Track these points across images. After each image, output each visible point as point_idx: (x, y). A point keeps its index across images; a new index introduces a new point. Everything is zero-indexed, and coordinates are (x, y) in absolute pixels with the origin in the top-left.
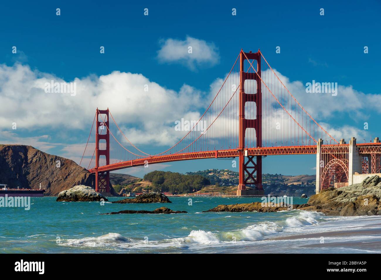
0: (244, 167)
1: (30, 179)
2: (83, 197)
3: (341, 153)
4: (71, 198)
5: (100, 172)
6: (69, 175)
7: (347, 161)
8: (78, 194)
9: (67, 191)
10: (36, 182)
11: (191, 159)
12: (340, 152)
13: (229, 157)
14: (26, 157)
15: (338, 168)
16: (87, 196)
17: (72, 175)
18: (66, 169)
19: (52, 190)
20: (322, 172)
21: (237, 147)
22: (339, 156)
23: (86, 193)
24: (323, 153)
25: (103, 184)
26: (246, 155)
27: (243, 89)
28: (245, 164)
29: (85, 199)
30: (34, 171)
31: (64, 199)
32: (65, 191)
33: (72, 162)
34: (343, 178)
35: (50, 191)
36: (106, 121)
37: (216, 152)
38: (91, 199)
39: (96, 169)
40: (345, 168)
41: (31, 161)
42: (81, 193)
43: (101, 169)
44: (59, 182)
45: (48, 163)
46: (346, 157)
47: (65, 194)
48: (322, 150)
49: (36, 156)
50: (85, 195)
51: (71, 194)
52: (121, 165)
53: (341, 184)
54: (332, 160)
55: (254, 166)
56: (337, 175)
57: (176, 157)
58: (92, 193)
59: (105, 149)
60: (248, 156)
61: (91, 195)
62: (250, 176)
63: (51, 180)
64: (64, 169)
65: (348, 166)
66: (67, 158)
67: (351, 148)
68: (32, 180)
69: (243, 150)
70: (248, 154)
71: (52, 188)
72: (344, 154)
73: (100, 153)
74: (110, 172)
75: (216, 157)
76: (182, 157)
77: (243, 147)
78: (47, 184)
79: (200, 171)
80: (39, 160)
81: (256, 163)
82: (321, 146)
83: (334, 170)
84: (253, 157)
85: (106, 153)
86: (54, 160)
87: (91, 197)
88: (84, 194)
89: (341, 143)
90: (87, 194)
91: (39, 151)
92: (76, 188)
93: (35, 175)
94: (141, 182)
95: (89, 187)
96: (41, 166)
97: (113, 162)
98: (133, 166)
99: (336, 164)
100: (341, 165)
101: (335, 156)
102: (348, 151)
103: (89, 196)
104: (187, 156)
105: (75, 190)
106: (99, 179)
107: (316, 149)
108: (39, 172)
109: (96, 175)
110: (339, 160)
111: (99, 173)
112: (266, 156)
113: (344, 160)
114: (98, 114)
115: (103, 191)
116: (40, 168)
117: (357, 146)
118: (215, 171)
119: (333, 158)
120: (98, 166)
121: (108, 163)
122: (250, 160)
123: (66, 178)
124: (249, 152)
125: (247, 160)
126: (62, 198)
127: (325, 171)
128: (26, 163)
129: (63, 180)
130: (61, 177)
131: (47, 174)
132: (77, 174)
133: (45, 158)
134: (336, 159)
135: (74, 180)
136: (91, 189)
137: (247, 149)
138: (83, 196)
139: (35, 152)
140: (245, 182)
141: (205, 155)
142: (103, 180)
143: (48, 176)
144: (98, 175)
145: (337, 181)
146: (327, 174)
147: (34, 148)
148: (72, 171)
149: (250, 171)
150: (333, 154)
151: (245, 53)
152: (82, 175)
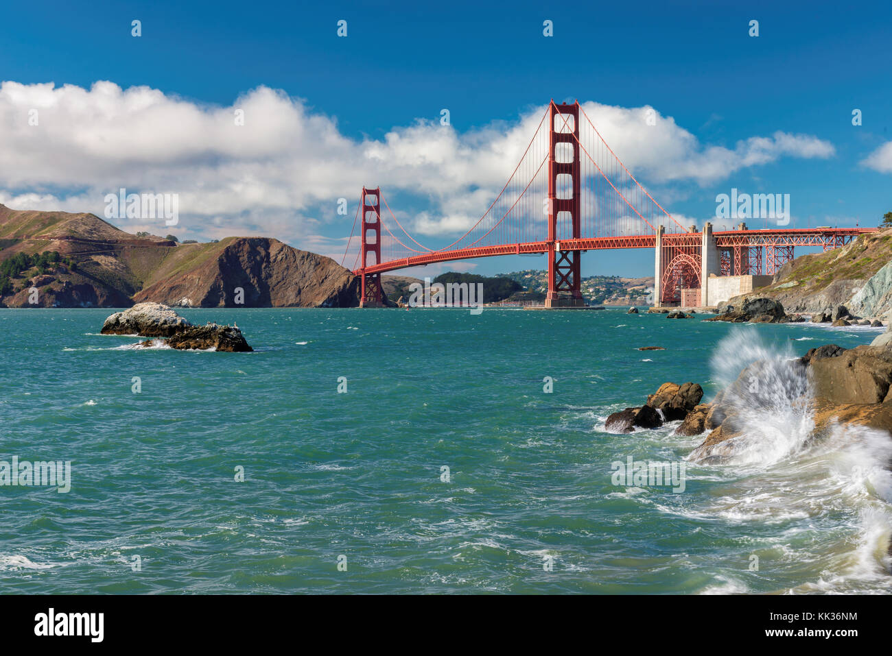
0: (556, 267)
1: (274, 284)
2: (149, 326)
3: (690, 246)
4: (127, 328)
5: (368, 274)
6: (326, 278)
7: (698, 258)
8: (141, 320)
9: (121, 315)
10: (281, 287)
11: (484, 256)
12: (689, 244)
13: (535, 253)
14: (268, 255)
15: (686, 268)
16: (157, 325)
17: (330, 278)
18: (322, 269)
19: (303, 298)
20: (664, 272)
21: (545, 238)
22: (688, 251)
23: (154, 318)
24: (665, 246)
25: (371, 290)
26: (558, 249)
27: (553, 157)
28: (557, 261)
29: (152, 330)
30: (278, 273)
31: (115, 331)
32: (118, 313)
33: (330, 260)
34: (693, 282)
35: (300, 300)
36: (376, 204)
37: (517, 246)
38: (164, 330)
39: (363, 270)
40: (696, 268)
41: (275, 260)
42: (146, 317)
43: (370, 269)
44: (312, 287)
45: (298, 262)
46: (698, 251)
47: (117, 320)
48: (664, 242)
49: (282, 253)
50: (154, 321)
51: (128, 321)
52: (394, 264)
53: (690, 290)
54: (678, 256)
55: (569, 265)
56: (685, 278)
57: (464, 253)
58: (167, 319)
59: (375, 243)
60: (561, 252)
61: (165, 322)
62: (565, 278)
63: (301, 285)
64: (320, 270)
65: (700, 265)
66: (323, 255)
67: (705, 238)
68: (275, 285)
69: (553, 243)
70: (560, 248)
71: (303, 296)
72: (695, 247)
73: (367, 248)
74: (382, 274)
75: (517, 252)
76: (472, 252)
77: (554, 239)
78: (296, 292)
79: (513, 273)
80: (286, 258)
81: (572, 261)
82: (661, 236)
83: (681, 271)
84: (568, 252)
85: (376, 248)
86: (306, 257)
87: (166, 326)
88: (151, 321)
89: (691, 231)
90: (157, 321)
91: (285, 245)
92: (137, 308)
93: (280, 278)
95: (164, 306)
96: (288, 266)
97: (385, 260)
98: (410, 266)
99: (684, 262)
100: (690, 263)
101: (682, 250)
102: (700, 242)
103: (162, 325)
104: (479, 252)
105: (136, 313)
106: (366, 283)
107: (655, 240)
108: (285, 274)
109: (363, 278)
110: (687, 255)
111: (366, 275)
112: (586, 251)
113: (695, 256)
114: (364, 194)
115: (372, 300)
116: (287, 268)
117: (713, 236)
118: (533, 272)
119: (679, 253)
120: (365, 266)
121: (378, 261)
122: (564, 256)
123: (323, 282)
124: (561, 245)
125: (559, 256)
126: (111, 328)
127: (667, 272)
128: (268, 262)
129: (318, 285)
130: (315, 280)
131: (296, 278)
132: (337, 276)
133: (294, 255)
134: (684, 255)
135: (334, 284)
136: (169, 309)
137: (560, 242)
138: (150, 323)
139: (280, 247)
140: (556, 288)
141: (502, 250)
142: (372, 285)
143: (297, 280)
144: (366, 278)
145: (685, 286)
146: (671, 277)
147: (279, 242)
148: (330, 273)
149: (564, 272)
150: (679, 248)
151: (557, 105)
152: (344, 278)
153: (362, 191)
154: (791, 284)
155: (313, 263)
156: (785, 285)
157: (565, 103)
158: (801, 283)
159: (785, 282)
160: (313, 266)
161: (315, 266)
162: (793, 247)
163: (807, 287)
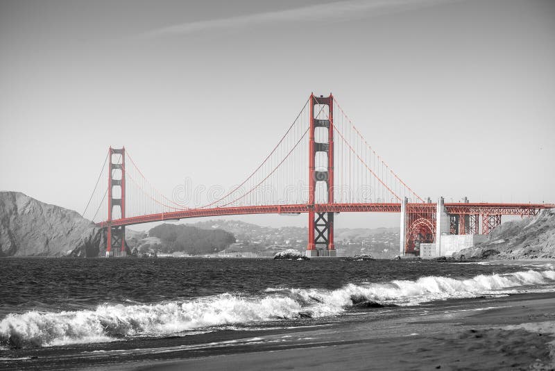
0: (314, 225)
1: (23, 235)
3: (428, 212)
5: (114, 226)
6: (72, 230)
7: (434, 222)
10: (30, 238)
12: (426, 211)
14: (16, 208)
15: (424, 228)
17: (76, 229)
18: (68, 222)
19: (51, 248)
20: (407, 230)
22: (425, 216)
24: (408, 212)
25: (117, 241)
27: (313, 138)
28: (315, 221)
30: (27, 225)
33: (75, 213)
35: (49, 250)
36: (122, 163)
37: (278, 207)
39: (109, 222)
40: (432, 229)
41: (23, 213)
43: (115, 222)
44: (59, 238)
45: (45, 214)
46: (433, 216)
48: (407, 209)
49: (29, 206)
53: (427, 245)
54: (418, 220)
55: (324, 223)
56: (422, 235)
59: (120, 198)
60: (318, 212)
62: (321, 234)
63: (49, 236)
64: (66, 222)
65: (435, 226)
68: (24, 237)
69: (313, 206)
71: (51, 246)
72: (431, 214)
73: (113, 202)
74: (126, 227)
80: (34, 211)
82: (405, 205)
83: (419, 231)
84: (324, 213)
85: (121, 202)
86: (52, 210)
89: (427, 202)
91: (32, 199)
93: (28, 230)
94: (146, 239)
96: (35, 218)
98: (164, 220)
99: (422, 224)
100: (427, 225)
101: (422, 215)
102: (435, 211)
106: (112, 235)
107: (400, 208)
108: (33, 226)
109: (109, 230)
110: (425, 219)
111: (112, 227)
112: (338, 213)
113: (431, 220)
114: (111, 153)
116: (35, 220)
117: (445, 206)
119: (419, 218)
120: (111, 218)
121: (123, 214)
122: (321, 216)
123: (69, 233)
125: (317, 216)
127: (409, 231)
128: (17, 214)
129: (64, 236)
130: (62, 232)
131: (44, 229)
132: (83, 228)
133: (41, 208)
134: (423, 219)
135: (80, 236)
139: (27, 201)
140: (315, 242)
142: (117, 237)
143: (45, 232)
144: (112, 230)
145: (423, 242)
146: (412, 235)
147: (26, 196)
148: (76, 225)
149: (321, 229)
150: (419, 213)
151: (316, 98)
152: (90, 230)
153: (108, 150)
154: (500, 241)
155: (59, 215)
156: (496, 242)
157: (322, 96)
158: (507, 241)
159: (496, 240)
160: (59, 219)
161: (62, 218)
162: (501, 215)
163: (510, 244)
